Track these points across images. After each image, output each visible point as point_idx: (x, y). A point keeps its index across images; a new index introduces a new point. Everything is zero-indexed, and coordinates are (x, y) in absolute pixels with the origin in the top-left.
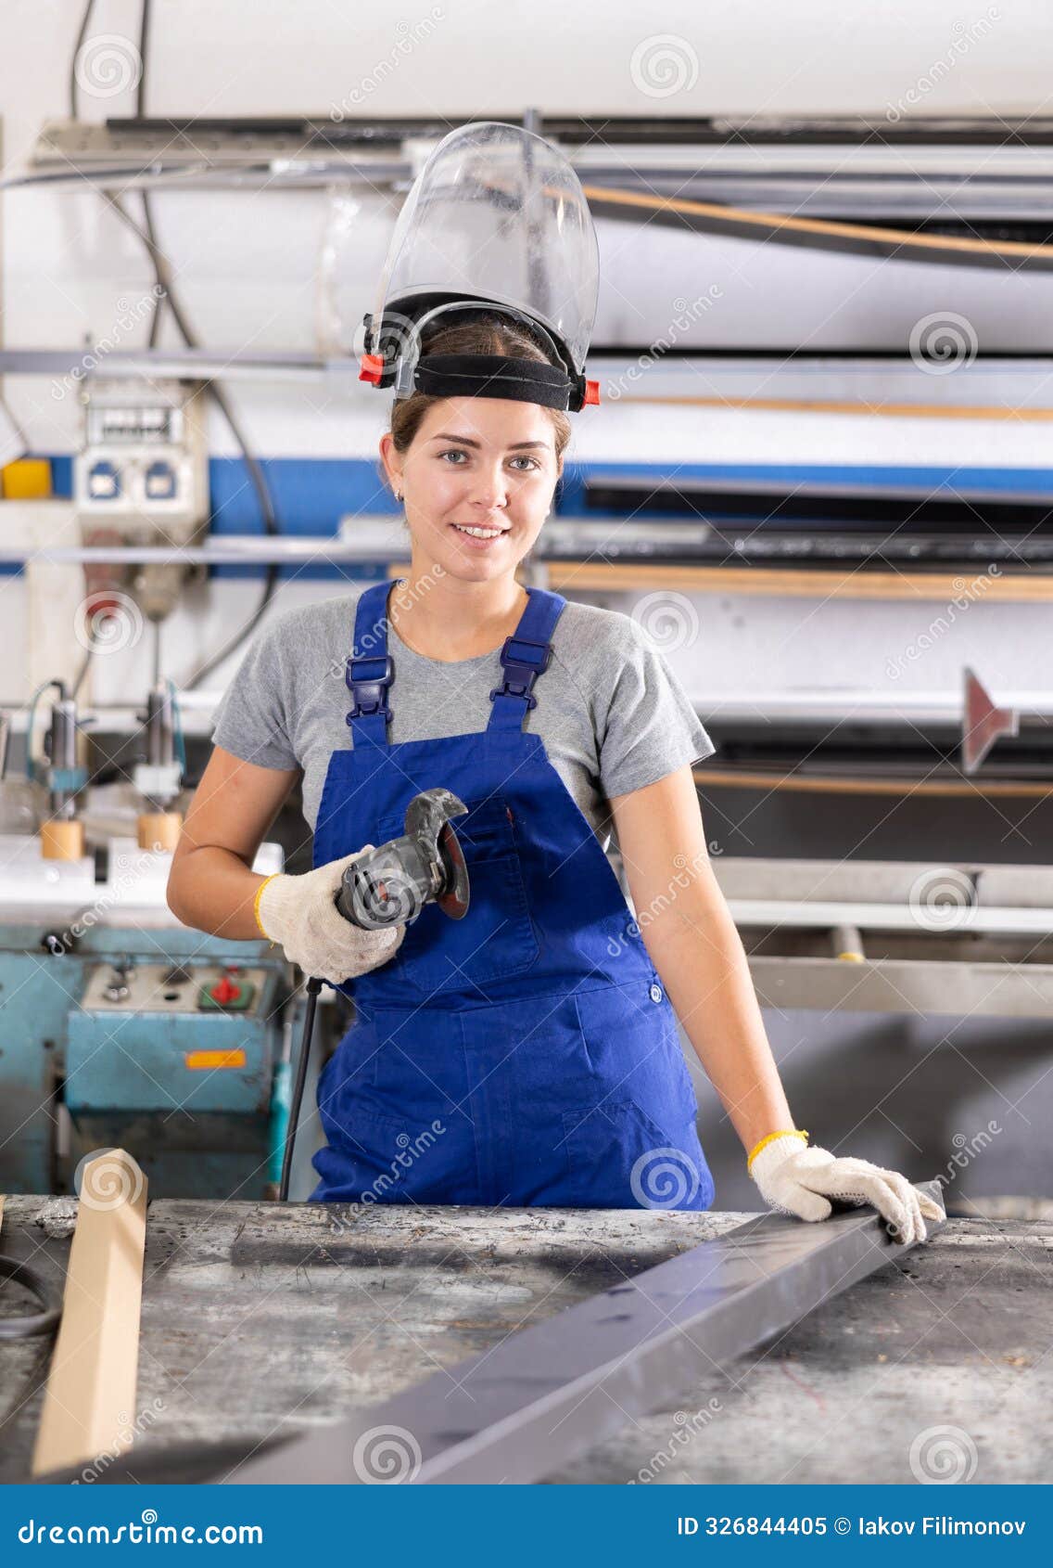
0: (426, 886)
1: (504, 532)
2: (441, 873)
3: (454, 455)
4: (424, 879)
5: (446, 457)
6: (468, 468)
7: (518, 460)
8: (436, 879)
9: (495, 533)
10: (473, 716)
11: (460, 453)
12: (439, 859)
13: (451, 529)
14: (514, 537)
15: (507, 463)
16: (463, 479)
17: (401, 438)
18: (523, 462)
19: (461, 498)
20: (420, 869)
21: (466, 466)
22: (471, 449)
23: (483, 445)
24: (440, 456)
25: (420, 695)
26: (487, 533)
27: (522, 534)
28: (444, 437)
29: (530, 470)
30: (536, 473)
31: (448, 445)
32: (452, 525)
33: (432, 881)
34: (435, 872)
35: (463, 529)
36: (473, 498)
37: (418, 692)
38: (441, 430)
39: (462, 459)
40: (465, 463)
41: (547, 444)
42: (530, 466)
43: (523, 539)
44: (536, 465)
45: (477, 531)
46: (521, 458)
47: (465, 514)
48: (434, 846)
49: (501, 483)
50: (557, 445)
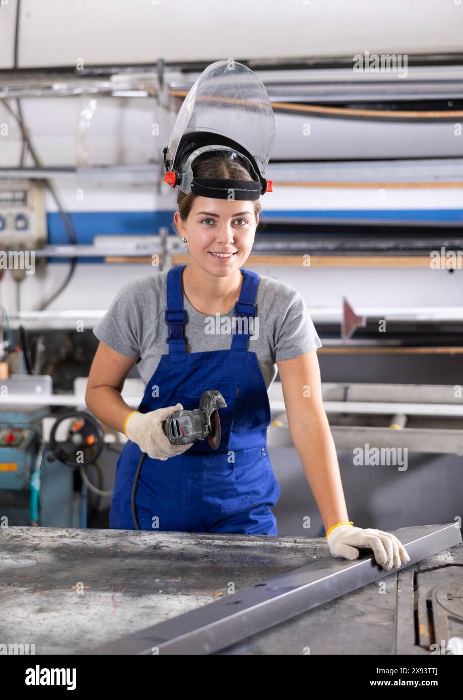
0: (201, 435)
1: (234, 254)
2: (209, 430)
3: (208, 221)
4: (201, 432)
5: (204, 222)
6: (215, 226)
7: (238, 220)
8: (206, 433)
9: (230, 255)
10: (223, 342)
11: (210, 220)
12: (210, 424)
13: (209, 254)
14: (239, 255)
15: (233, 223)
16: (213, 232)
17: (183, 214)
18: (240, 221)
19: (213, 240)
20: (200, 427)
21: (214, 225)
22: (215, 218)
23: (221, 216)
24: (202, 222)
25: (198, 331)
26: (226, 256)
27: (242, 253)
28: (203, 213)
29: (244, 225)
30: (246, 226)
31: (204, 216)
32: (210, 252)
33: (205, 433)
34: (207, 429)
35: (215, 254)
36: (218, 240)
37: (198, 329)
38: (201, 210)
39: (212, 223)
40: (213, 224)
41: (250, 212)
42: (243, 223)
43: (243, 255)
44: (246, 222)
45: (221, 255)
46: (239, 220)
47: (215, 248)
48: (209, 417)
49: (230, 232)
50: (255, 212)
